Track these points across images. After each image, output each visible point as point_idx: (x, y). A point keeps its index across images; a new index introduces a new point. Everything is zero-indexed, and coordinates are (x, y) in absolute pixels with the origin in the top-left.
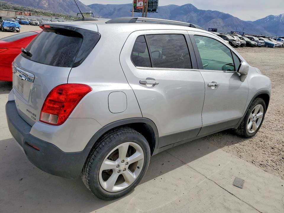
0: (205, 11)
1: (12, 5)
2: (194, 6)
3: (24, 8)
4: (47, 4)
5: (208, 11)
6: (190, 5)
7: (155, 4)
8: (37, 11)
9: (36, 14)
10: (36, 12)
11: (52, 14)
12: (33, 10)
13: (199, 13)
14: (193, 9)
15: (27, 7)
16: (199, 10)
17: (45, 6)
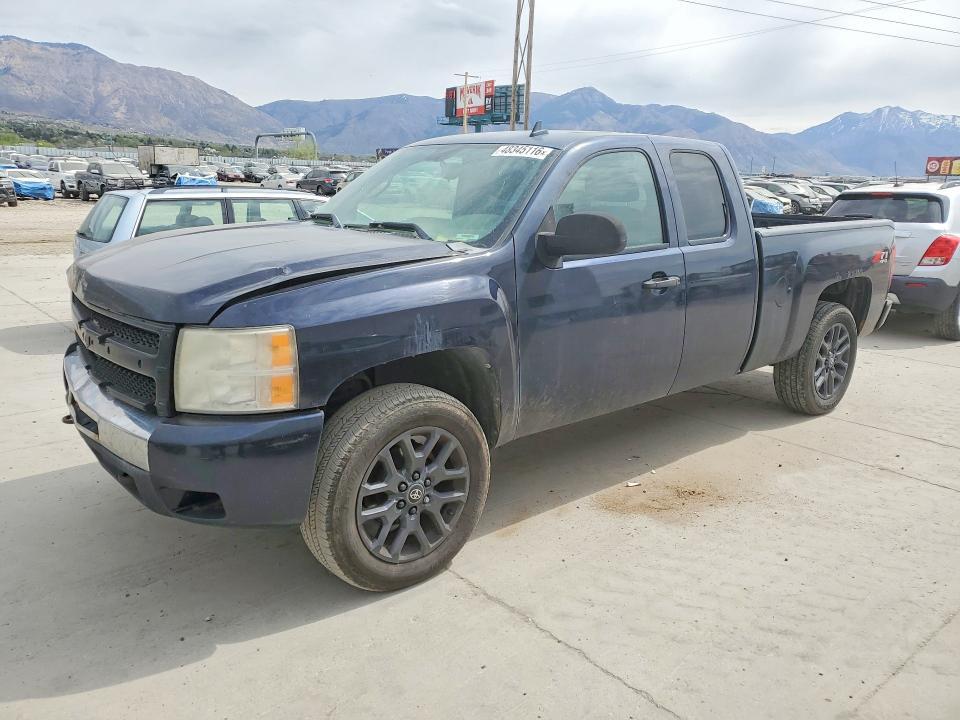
0: (638, 108)
1: (7, 118)
2: (603, 95)
3: (48, 126)
4: (123, 109)
5: (650, 106)
6: (591, 91)
7: (503, 100)
8: (90, 132)
9: (90, 142)
10: (90, 136)
11: (142, 141)
12: (79, 131)
13: (620, 116)
14: (600, 105)
15: (58, 121)
16: (621, 105)
17: (118, 115)
